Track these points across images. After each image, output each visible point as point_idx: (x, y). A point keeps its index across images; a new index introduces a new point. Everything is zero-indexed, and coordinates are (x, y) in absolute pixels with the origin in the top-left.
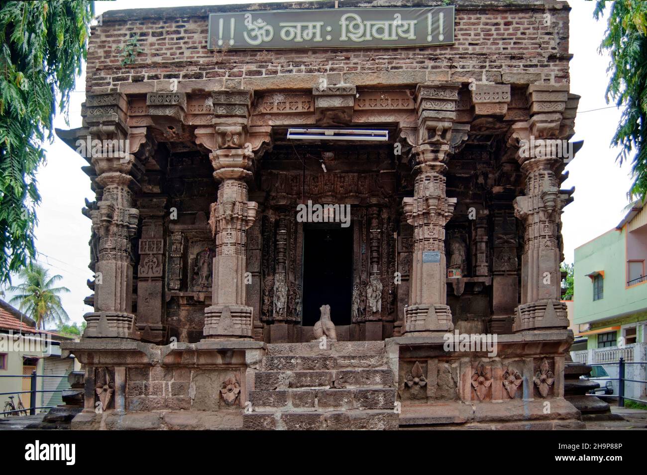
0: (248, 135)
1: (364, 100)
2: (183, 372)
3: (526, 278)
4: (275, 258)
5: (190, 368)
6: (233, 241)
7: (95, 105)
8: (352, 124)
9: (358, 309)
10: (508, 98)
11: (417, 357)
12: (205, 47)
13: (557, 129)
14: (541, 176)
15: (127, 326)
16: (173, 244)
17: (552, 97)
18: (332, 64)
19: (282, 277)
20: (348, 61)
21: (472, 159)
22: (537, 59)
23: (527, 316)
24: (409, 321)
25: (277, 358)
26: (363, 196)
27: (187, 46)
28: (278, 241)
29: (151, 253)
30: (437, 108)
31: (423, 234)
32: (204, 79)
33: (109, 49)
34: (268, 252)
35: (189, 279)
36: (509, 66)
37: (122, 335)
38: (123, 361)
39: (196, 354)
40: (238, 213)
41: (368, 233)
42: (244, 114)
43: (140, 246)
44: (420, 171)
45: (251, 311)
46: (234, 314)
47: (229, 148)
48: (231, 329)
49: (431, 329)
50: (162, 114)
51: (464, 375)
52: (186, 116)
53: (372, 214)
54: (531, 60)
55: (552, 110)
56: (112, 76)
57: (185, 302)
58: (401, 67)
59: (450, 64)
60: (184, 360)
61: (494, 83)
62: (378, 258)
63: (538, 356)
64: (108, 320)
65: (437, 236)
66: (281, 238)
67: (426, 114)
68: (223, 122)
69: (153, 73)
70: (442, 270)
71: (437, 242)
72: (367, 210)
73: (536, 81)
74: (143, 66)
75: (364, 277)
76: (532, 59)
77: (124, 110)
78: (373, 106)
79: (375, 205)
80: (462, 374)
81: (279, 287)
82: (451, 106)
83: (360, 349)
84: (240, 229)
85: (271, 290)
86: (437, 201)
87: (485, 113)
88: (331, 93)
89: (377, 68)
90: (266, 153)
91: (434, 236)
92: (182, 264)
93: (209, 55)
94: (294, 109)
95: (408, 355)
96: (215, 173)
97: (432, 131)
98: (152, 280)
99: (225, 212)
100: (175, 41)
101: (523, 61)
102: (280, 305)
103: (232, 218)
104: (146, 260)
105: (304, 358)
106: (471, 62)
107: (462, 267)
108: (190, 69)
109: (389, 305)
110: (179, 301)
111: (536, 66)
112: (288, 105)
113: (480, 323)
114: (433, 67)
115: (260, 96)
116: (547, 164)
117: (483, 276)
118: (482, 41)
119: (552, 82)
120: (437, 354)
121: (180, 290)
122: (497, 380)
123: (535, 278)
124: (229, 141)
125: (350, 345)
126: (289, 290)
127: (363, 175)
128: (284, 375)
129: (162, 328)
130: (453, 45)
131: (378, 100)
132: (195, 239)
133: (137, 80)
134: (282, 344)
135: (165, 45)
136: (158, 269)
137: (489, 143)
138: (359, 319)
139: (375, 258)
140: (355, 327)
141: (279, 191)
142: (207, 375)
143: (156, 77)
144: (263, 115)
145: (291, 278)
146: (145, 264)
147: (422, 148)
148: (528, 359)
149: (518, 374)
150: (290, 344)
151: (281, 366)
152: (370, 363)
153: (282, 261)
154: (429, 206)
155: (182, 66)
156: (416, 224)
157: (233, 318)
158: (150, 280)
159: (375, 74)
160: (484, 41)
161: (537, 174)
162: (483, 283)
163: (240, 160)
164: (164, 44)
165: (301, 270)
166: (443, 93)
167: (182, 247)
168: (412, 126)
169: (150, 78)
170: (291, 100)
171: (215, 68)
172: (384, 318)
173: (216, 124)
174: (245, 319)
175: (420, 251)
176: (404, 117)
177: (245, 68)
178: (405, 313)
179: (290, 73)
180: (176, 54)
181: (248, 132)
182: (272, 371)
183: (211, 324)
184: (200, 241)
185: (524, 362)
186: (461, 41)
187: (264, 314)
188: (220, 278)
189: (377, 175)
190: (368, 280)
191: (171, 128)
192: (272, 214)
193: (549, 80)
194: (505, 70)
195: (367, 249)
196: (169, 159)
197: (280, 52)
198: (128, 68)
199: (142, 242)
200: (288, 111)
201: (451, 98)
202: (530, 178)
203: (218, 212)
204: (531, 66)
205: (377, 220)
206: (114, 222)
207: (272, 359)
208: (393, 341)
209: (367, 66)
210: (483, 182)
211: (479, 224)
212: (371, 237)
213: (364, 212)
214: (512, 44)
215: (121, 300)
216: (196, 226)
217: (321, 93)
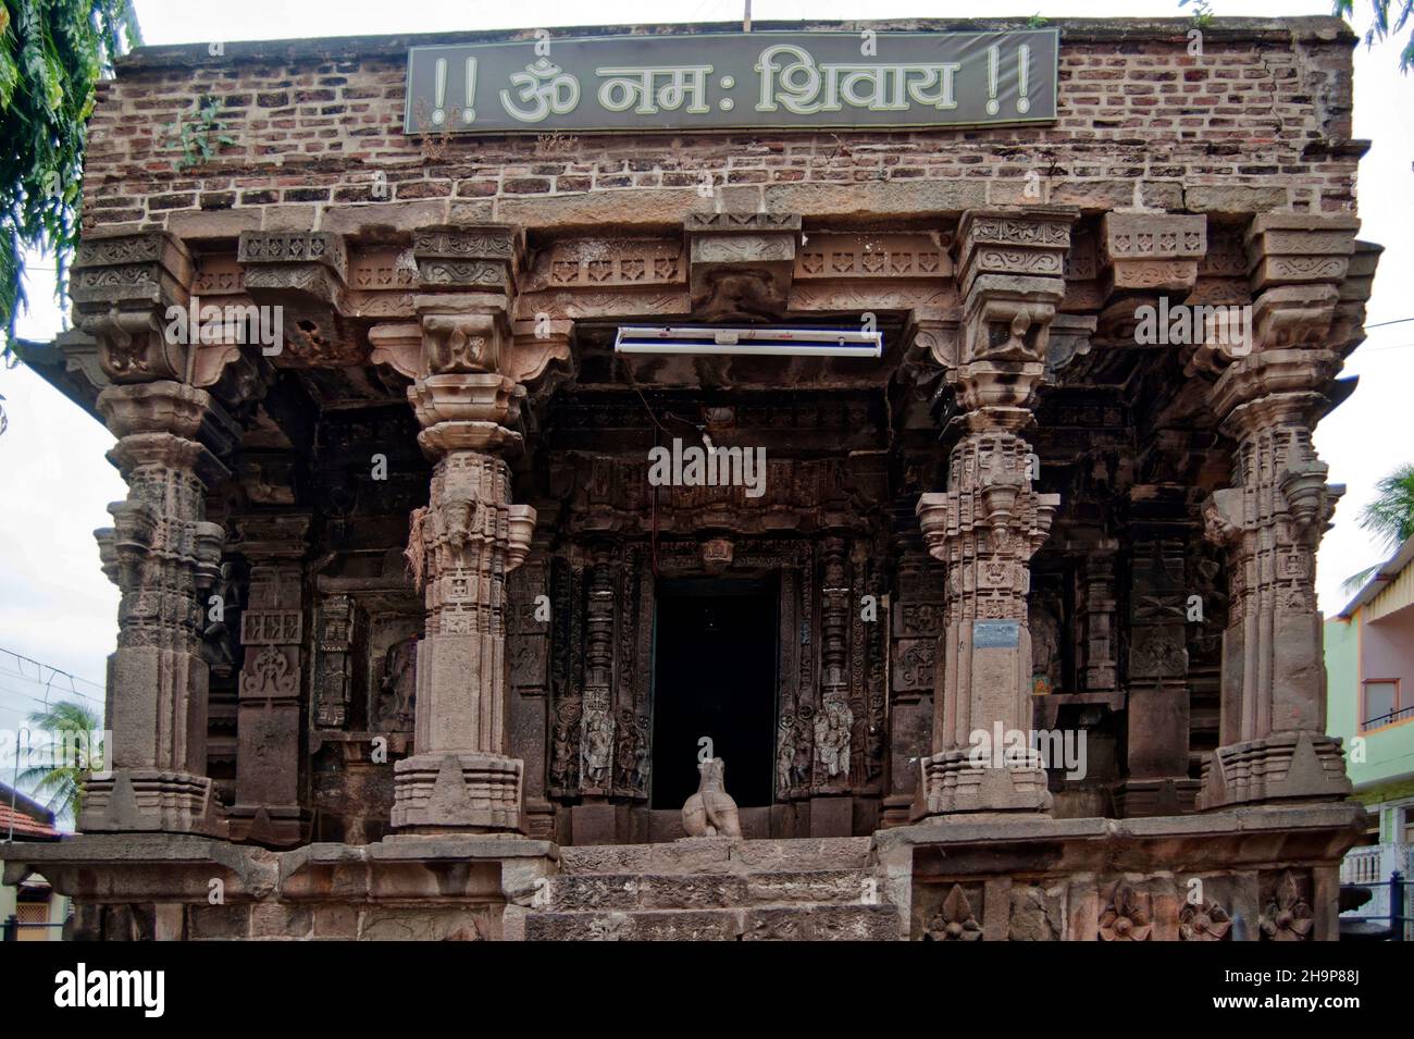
0: (512, 341)
1: (821, 256)
2: (337, 916)
3: (1236, 683)
4: (583, 654)
5: (356, 907)
6: (471, 599)
7: (99, 263)
8: (786, 315)
9: (792, 771)
10: (1201, 247)
11: (957, 875)
12: (398, 131)
13: (1325, 324)
14: (1280, 439)
15: (189, 804)
16: (327, 622)
17: (1317, 245)
18: (735, 164)
19: (601, 698)
20: (779, 157)
21: (1079, 423)
22: (1275, 154)
23: (1240, 773)
24: (935, 789)
25: (585, 881)
26: (805, 511)
27: (350, 128)
28: (591, 615)
29: (272, 642)
30: (1016, 268)
31: (975, 579)
32: (394, 200)
33: (145, 136)
34: (566, 642)
35: (369, 706)
36: (1203, 170)
37: (173, 827)
38: (176, 890)
39: (370, 870)
40: (482, 532)
41: (818, 596)
42: (499, 284)
43: (243, 629)
44: (964, 430)
45: (517, 767)
46: (470, 775)
47: (460, 370)
48: (463, 812)
49: (995, 807)
50: (281, 286)
51: (1079, 915)
52: (346, 295)
53: (828, 554)
54: (1259, 157)
55: (1313, 277)
56: (147, 197)
57: (359, 756)
58: (919, 172)
59: (1049, 165)
60: (339, 885)
61: (1164, 210)
62: (842, 653)
63: (1271, 866)
64: (136, 789)
65: (1010, 585)
66: (599, 609)
67: (986, 282)
68: (441, 303)
69: (256, 188)
70: (1024, 664)
71: (1011, 598)
72: (814, 544)
73: (1272, 205)
74: (229, 172)
75: (806, 696)
76: (1263, 153)
77: (180, 278)
78: (843, 268)
79: (835, 531)
80: (1074, 912)
81: (593, 720)
82: (1054, 264)
83: (805, 856)
84: (489, 572)
85: (574, 728)
86: (1012, 498)
87: (1140, 284)
88: (733, 226)
89: (856, 173)
90: (560, 392)
91: (1003, 585)
92: (350, 669)
93: (408, 149)
94: (633, 277)
95: (936, 868)
96: (422, 434)
97: (1001, 327)
98: (274, 706)
99: (447, 528)
100: (319, 116)
101: (1240, 158)
102: (595, 761)
103: (467, 544)
104: (260, 659)
105: (659, 879)
106: (1104, 159)
107: (1050, 672)
108: (355, 178)
109: (868, 760)
110: (342, 752)
111: (1274, 170)
112: (616, 268)
113: (1092, 797)
114: (1004, 173)
115: (543, 243)
116: (1296, 410)
117: (1103, 690)
118: (1128, 115)
119: (1316, 208)
120: (1011, 865)
121: (345, 727)
122: (1164, 924)
123: (1262, 681)
124: (458, 353)
125: (780, 848)
126: (618, 729)
127: (804, 463)
128: (604, 922)
129: (298, 814)
130: (1054, 123)
131: (857, 254)
132: (384, 615)
133: (214, 205)
134: (601, 848)
135: (293, 127)
136: (289, 679)
137: (1122, 386)
138: (794, 792)
139: (835, 652)
140: (784, 811)
141: (593, 499)
142: (402, 922)
143: (266, 197)
144: (551, 292)
145: (625, 700)
146: (255, 667)
147: (973, 370)
148: (1245, 875)
149: (1219, 909)
150: (621, 847)
151: (596, 898)
152: (836, 890)
153: (602, 660)
154: (989, 511)
155: (333, 171)
156: (954, 558)
157: (469, 786)
158: (269, 705)
159: (851, 189)
160: (1134, 116)
161: (1268, 434)
162: (1104, 706)
163: (489, 402)
164: (292, 124)
165: (649, 685)
166: (1031, 233)
167: (351, 629)
168: (946, 317)
169: (247, 199)
170: (624, 255)
171: (422, 176)
172: (857, 789)
173: (423, 310)
174: (500, 786)
175: (966, 622)
176: (926, 297)
177: (502, 174)
178: (924, 770)
179: (624, 185)
180: (322, 148)
181: (510, 333)
182: (573, 912)
183: (411, 798)
184: (397, 618)
185: (1234, 881)
186: (1075, 116)
187: (556, 782)
188: (435, 687)
189: (841, 463)
190: (817, 702)
191: (308, 326)
192: (577, 555)
193: (1306, 203)
194: (1192, 178)
195: (813, 633)
196: (317, 427)
197: (596, 140)
198: (190, 175)
199: (248, 618)
200: (616, 281)
201: (1052, 245)
202: (1249, 446)
203: (431, 530)
204: (1260, 170)
205: (839, 567)
206: (153, 553)
207: (574, 882)
208: (897, 835)
209: (829, 169)
210: (1106, 476)
211: (1095, 572)
212: (826, 604)
213: (808, 549)
214: (1206, 123)
215: (173, 742)
216: (384, 580)
217: (706, 227)
